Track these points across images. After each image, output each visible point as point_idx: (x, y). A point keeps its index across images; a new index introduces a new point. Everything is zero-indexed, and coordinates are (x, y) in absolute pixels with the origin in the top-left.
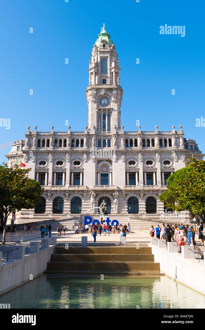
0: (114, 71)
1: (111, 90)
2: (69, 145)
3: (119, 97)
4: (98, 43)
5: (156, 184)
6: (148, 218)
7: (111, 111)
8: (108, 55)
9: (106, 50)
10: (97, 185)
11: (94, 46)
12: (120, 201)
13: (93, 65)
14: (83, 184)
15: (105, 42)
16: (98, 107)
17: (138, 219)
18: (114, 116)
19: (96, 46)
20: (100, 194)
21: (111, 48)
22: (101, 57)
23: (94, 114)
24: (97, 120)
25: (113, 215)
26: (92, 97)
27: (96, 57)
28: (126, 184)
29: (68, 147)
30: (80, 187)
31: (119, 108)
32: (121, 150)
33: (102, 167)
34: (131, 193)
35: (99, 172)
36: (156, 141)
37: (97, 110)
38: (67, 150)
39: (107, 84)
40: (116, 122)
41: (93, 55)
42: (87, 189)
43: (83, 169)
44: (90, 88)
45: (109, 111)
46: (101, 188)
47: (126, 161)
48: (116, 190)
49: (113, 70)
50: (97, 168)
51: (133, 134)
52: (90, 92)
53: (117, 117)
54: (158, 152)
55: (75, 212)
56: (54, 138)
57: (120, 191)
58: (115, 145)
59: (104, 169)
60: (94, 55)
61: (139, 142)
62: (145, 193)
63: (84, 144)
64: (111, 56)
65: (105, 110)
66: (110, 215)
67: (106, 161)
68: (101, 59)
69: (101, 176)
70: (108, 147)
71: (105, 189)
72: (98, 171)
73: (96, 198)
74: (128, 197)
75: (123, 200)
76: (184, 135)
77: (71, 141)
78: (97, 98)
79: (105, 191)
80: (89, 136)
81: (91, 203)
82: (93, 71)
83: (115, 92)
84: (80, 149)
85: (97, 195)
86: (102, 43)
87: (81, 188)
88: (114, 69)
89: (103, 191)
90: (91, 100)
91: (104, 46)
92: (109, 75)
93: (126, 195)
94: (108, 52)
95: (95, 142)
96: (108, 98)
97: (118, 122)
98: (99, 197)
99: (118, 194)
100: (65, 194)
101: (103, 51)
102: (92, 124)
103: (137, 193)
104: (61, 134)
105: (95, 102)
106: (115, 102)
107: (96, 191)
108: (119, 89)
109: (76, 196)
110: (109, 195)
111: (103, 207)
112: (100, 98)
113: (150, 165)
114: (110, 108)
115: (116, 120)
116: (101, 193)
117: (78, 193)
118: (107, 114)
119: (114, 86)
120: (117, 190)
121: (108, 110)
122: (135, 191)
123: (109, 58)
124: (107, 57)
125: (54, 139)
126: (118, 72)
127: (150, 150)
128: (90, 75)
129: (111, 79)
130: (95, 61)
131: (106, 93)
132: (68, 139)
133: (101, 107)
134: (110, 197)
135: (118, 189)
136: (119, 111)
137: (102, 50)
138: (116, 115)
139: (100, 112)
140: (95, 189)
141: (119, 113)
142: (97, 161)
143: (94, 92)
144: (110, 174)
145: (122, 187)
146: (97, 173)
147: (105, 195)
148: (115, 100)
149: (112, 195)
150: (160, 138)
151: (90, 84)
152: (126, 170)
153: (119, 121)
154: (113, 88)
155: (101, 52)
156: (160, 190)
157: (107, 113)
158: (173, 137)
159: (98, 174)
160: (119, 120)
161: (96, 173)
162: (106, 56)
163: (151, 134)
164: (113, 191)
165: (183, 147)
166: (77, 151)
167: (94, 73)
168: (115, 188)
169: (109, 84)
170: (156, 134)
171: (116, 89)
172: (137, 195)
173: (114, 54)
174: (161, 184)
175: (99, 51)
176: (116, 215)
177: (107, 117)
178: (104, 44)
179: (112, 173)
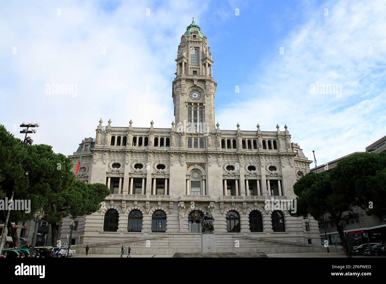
0: (207, 62)
5: (261, 195)
7: (204, 105)
8: (199, 46)
9: (197, 40)
10: (186, 195)
12: (217, 216)
13: (182, 55)
14: (168, 194)
16: (188, 100)
21: (202, 39)
22: (191, 48)
24: (186, 116)
26: (181, 88)
28: (224, 195)
30: (164, 197)
32: (217, 152)
33: (193, 173)
34: (230, 205)
37: (187, 104)
38: (149, 150)
42: (174, 200)
43: (169, 175)
44: (178, 79)
45: (201, 106)
47: (223, 166)
48: (211, 201)
49: (205, 61)
51: (230, 133)
52: (178, 83)
54: (262, 155)
55: (156, 230)
57: (217, 203)
59: (196, 175)
62: (249, 206)
65: (196, 104)
67: (198, 165)
69: (191, 184)
70: (200, 147)
71: (198, 200)
72: (188, 178)
73: (185, 212)
74: (227, 210)
78: (187, 90)
79: (198, 202)
82: (181, 61)
83: (208, 84)
84: (166, 150)
86: (192, 34)
87: (166, 199)
89: (195, 203)
91: (194, 37)
93: (225, 208)
94: (199, 42)
96: (200, 90)
98: (190, 210)
99: (214, 207)
100: (145, 206)
101: (194, 41)
102: (180, 120)
103: (239, 205)
104: (142, 130)
107: (186, 202)
108: (213, 82)
109: (159, 209)
110: (203, 208)
112: (190, 91)
113: (253, 171)
114: (203, 102)
117: (162, 204)
118: (198, 109)
122: (236, 203)
124: (199, 48)
127: (253, 153)
129: (203, 71)
130: (184, 51)
131: (197, 86)
133: (192, 101)
134: (204, 210)
135: (214, 200)
137: (192, 40)
139: (190, 106)
140: (186, 200)
143: (183, 84)
144: (204, 181)
147: (197, 208)
152: (223, 176)
155: (191, 42)
157: (199, 107)
159: (188, 181)
162: (197, 46)
163: (252, 134)
164: (208, 203)
166: (161, 151)
167: (183, 64)
168: (211, 199)
169: (201, 75)
172: (239, 208)
174: (267, 194)
175: (189, 41)
177: (198, 112)
178: (195, 34)
179: (205, 180)
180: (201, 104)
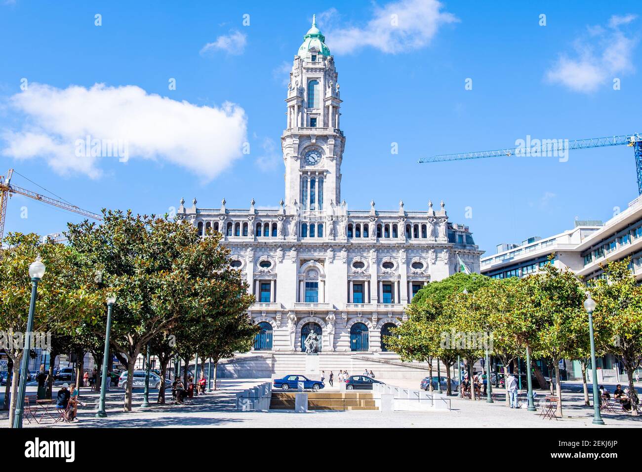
0: (331, 104)
1: (325, 138)
2: (253, 233)
3: (338, 149)
4: (304, 53)
5: (399, 302)
6: (383, 360)
7: (325, 174)
8: (321, 75)
9: (317, 66)
10: (299, 302)
11: (296, 57)
12: (337, 330)
13: (294, 94)
14: (275, 301)
15: (315, 52)
16: (303, 167)
17: (367, 360)
18: (330, 183)
19: (300, 57)
20: (303, 318)
21: (326, 62)
22: (308, 78)
23: (296, 180)
24: (300, 190)
25: (325, 353)
26: (293, 149)
27: (299, 79)
28: (349, 301)
29: (251, 237)
30: (270, 305)
31: (338, 170)
32: (341, 243)
33: (309, 271)
34: (356, 316)
35: (303, 281)
36: (401, 228)
37: (301, 173)
38: (250, 242)
39: (317, 126)
40: (332, 194)
41: (294, 74)
42: (283, 310)
43: (276, 275)
44: (289, 133)
45: (321, 175)
46: (307, 307)
47: (348, 262)
48: (330, 311)
49: (329, 103)
50: (299, 272)
51: (361, 215)
52: (289, 141)
53: (334, 185)
54: (403, 247)
55: (261, 347)
56: (226, 219)
57: (337, 313)
58: (331, 234)
59: (312, 275)
60: (296, 75)
61: (372, 230)
62: (380, 317)
63: (278, 231)
64: (325, 76)
65: (313, 173)
66: (322, 353)
67: (315, 261)
68: (307, 81)
69: (306, 287)
70: (319, 236)
71: (313, 310)
72: (302, 278)
73: (297, 324)
74: (352, 323)
75: (342, 327)
76: (447, 218)
77: (255, 226)
78: (301, 151)
79: (313, 312)
80: (286, 219)
81: (288, 333)
82: (294, 102)
83: (331, 141)
84: (271, 241)
85: (299, 319)
86: (311, 53)
87: (272, 308)
88: (330, 101)
89: (309, 313)
90: (290, 155)
91: (314, 58)
92: (321, 111)
93: (349, 319)
94: (320, 69)
95: (296, 228)
96: (320, 151)
97: (336, 194)
98: (302, 322)
99: (334, 318)
101: (312, 69)
102: (291, 196)
103: (367, 316)
104: (239, 214)
105: (297, 158)
106: (332, 159)
107: (297, 313)
108: (340, 137)
109: (264, 320)
110: (320, 319)
111: (311, 341)
112: (307, 151)
113: (389, 269)
114: (324, 169)
115: (333, 191)
116: (306, 315)
117: (267, 315)
118: (317, 180)
119: (330, 131)
120: (332, 311)
121: (319, 174)
122: (363, 314)
123: (322, 79)
124: (319, 78)
125: (226, 223)
126: (337, 105)
127: (390, 244)
128: (289, 109)
129: (326, 118)
130: (297, 85)
131: (317, 144)
132: (250, 224)
133: (308, 168)
134: (321, 322)
135: (335, 310)
136: (338, 176)
137: (310, 66)
138: (333, 182)
139: (306, 175)
140: (296, 310)
141: (339, 177)
142: (299, 261)
143: (295, 142)
144: (322, 283)
145: (342, 306)
146: (300, 281)
147: (312, 320)
148: (332, 156)
149: (324, 319)
150: (407, 224)
151: (288, 127)
152: (348, 276)
153: (338, 193)
154: (329, 135)
155: (308, 69)
156: (404, 312)
157: (318, 177)
158: (430, 222)
159: (302, 283)
160: (338, 191)
161: (298, 282)
162: (317, 76)
163: (392, 216)
165: (446, 238)
166: (265, 243)
167: (296, 107)
168: (330, 308)
169: (322, 127)
170: (401, 217)
171: (335, 137)
172: (367, 320)
173: (332, 72)
174: (407, 301)
175: (304, 68)
176: (331, 353)
177: (317, 184)
178: (314, 54)
179: (324, 282)
180: (321, 173)
